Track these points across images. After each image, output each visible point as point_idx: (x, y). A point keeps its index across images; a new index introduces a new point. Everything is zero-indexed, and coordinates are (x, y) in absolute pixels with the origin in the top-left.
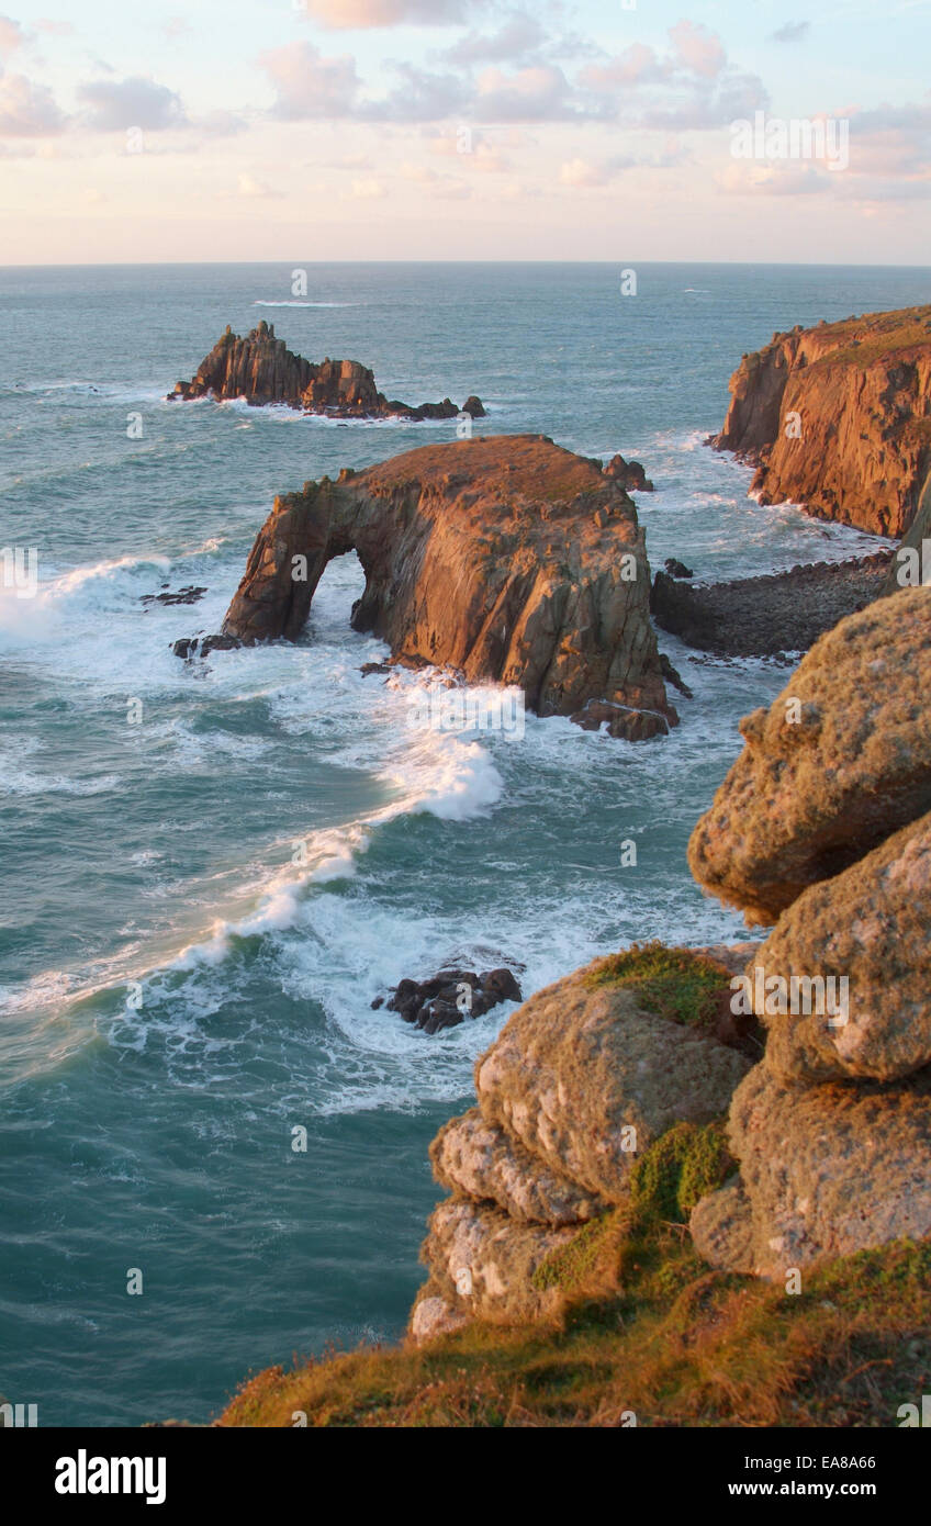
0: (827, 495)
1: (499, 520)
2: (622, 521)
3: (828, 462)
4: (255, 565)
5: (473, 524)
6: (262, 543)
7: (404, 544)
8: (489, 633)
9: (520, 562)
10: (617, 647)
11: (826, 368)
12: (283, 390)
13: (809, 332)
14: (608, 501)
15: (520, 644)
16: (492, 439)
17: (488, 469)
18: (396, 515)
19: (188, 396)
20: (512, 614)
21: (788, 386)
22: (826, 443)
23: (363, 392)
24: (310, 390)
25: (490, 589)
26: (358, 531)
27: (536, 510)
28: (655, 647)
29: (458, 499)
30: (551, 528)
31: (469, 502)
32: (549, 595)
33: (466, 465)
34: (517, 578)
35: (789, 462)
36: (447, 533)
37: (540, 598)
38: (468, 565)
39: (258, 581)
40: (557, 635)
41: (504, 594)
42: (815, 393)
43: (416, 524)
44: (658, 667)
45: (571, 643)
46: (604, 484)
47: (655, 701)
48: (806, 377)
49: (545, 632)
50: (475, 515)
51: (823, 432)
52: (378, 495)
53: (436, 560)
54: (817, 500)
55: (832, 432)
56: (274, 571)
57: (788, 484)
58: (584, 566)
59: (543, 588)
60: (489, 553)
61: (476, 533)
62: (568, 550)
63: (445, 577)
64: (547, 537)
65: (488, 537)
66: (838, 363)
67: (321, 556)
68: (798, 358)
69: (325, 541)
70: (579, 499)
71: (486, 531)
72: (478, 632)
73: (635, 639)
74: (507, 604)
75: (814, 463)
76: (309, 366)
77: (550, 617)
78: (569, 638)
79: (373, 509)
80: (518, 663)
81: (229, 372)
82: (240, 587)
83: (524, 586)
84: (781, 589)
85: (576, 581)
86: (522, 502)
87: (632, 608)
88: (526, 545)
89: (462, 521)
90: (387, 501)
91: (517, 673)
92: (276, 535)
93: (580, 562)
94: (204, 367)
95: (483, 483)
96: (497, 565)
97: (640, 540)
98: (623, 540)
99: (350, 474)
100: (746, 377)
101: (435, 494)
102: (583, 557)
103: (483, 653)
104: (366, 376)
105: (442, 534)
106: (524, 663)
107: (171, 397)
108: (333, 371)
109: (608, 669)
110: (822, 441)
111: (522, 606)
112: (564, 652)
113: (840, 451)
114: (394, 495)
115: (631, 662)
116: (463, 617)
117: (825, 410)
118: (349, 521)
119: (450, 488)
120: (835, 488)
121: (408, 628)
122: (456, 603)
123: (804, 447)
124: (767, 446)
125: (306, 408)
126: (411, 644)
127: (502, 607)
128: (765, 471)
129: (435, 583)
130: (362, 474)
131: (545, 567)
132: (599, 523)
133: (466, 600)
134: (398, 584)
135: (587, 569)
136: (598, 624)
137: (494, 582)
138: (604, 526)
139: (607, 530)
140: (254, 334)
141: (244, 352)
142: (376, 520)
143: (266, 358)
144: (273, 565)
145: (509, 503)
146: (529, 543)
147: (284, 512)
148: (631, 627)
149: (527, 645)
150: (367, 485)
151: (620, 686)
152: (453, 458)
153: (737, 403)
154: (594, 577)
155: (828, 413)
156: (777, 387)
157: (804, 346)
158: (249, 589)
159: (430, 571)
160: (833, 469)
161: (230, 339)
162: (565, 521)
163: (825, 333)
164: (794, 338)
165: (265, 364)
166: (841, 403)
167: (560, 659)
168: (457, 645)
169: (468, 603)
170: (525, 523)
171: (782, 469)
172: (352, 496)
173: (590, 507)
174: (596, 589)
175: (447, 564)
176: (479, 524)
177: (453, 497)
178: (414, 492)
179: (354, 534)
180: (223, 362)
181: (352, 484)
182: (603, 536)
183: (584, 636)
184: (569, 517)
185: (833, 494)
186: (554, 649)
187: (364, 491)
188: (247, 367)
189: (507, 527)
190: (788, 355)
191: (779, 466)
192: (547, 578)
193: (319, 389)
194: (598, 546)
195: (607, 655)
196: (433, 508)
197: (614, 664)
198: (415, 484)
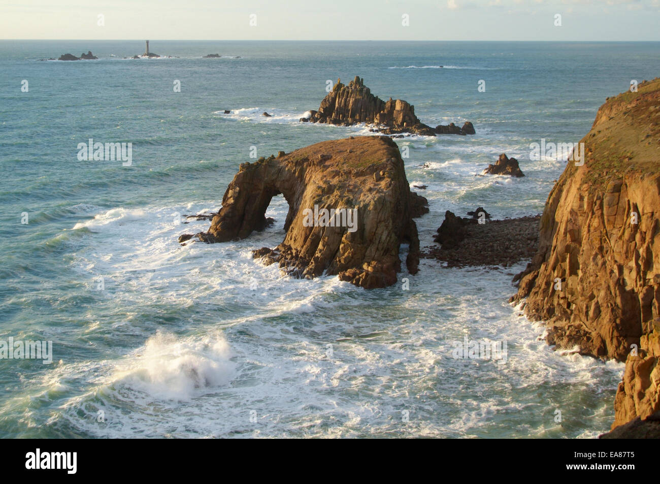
1: (333, 177)
4: (225, 199)
5: (322, 179)
6: (228, 188)
9: (333, 198)
10: (371, 241)
12: (364, 116)
17: (339, 153)
18: (297, 175)
19: (315, 120)
23: (407, 118)
24: (379, 116)
26: (279, 183)
27: (350, 172)
29: (322, 167)
30: (353, 181)
31: (325, 168)
34: (329, 205)
39: (225, 207)
40: (341, 234)
43: (304, 180)
45: (346, 238)
46: (385, 160)
49: (335, 233)
50: (325, 174)
56: (232, 202)
60: (321, 193)
61: (321, 183)
62: (356, 192)
65: (324, 186)
70: (370, 167)
71: (325, 183)
72: (310, 233)
73: (381, 238)
76: (380, 102)
78: (346, 236)
79: (286, 172)
80: (322, 248)
81: (337, 105)
86: (345, 168)
87: (380, 222)
88: (338, 190)
90: (293, 168)
93: (359, 198)
94: (325, 102)
95: (334, 160)
96: (323, 199)
98: (383, 188)
99: (282, 154)
101: (314, 164)
102: (361, 196)
104: (409, 110)
109: (365, 252)
112: (343, 242)
114: (296, 165)
115: (377, 249)
118: (275, 177)
119: (320, 161)
121: (291, 232)
126: (289, 239)
130: (286, 154)
132: (375, 179)
134: (295, 210)
136: (362, 229)
138: (376, 181)
139: (377, 183)
140: (351, 84)
141: (345, 94)
142: (287, 177)
143: (358, 98)
144: (232, 199)
145: (340, 169)
146: (340, 188)
148: (380, 231)
150: (287, 160)
158: (221, 211)
161: (339, 87)
162: (361, 178)
165: (356, 101)
167: (341, 246)
168: (302, 239)
170: (343, 179)
172: (279, 165)
173: (373, 171)
174: (362, 212)
176: (324, 179)
177: (320, 166)
178: (305, 164)
179: (278, 184)
180: (334, 100)
181: (282, 159)
183: (354, 235)
184: (364, 176)
186: (340, 241)
187: (285, 163)
188: (347, 103)
189: (335, 181)
192: (342, 205)
193: (383, 116)
194: (370, 190)
195: (365, 245)
196: (312, 171)
197: (369, 250)
198: (306, 160)
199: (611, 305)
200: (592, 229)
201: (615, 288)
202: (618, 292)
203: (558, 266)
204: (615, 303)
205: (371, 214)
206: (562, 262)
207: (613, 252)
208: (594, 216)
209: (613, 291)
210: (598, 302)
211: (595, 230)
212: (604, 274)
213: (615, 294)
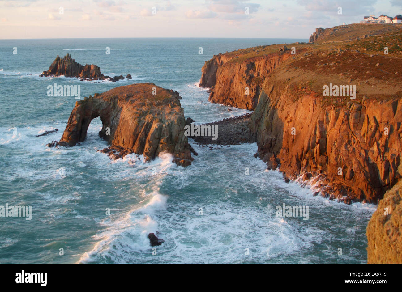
0: (231, 99)
1: (141, 107)
2: (177, 106)
3: (231, 90)
4: (71, 121)
5: (134, 108)
6: (72, 115)
7: (113, 114)
8: (140, 139)
9: (148, 118)
10: (176, 142)
11: (229, 64)
12: (74, 73)
13: (223, 55)
14: (172, 101)
15: (149, 141)
16: (138, 84)
17: (137, 93)
18: (111, 106)
19: (47, 76)
20: (146, 133)
21: (218, 70)
22: (230, 85)
23: (97, 73)
24: (82, 73)
25: (140, 126)
26: (100, 111)
27: (152, 104)
28: (187, 141)
29: (129, 101)
30: (156, 109)
31: (132, 102)
32: (157, 127)
33: (131, 92)
34: (147, 123)
35: (220, 90)
36: (126, 111)
37: (154, 128)
38: (133, 119)
39: (72, 126)
40: (159, 139)
41: (144, 128)
42: (227, 71)
43: (117, 108)
44: (189, 147)
45: (164, 141)
46: (171, 96)
47: (188, 157)
48: (224, 67)
49: (156, 138)
50: (135, 105)
51: (229, 82)
52: (106, 101)
53: (123, 119)
54: (228, 101)
55: (232, 82)
56: (76, 123)
57: (220, 97)
58: (167, 119)
59: (155, 126)
60: (139, 116)
61: (135, 110)
62: (162, 115)
63: (126, 123)
64: (155, 111)
65: (138, 112)
66: (232, 62)
67: (90, 118)
68: (221, 62)
69: (91, 114)
70: (164, 100)
71: (138, 110)
72: (137, 138)
73: (181, 140)
74: (145, 130)
75: (227, 90)
76: (81, 66)
77: (157, 134)
78: (163, 140)
79: (105, 105)
80: (149, 147)
81: (58, 68)
82: (66, 128)
83: (149, 125)
84: (220, 125)
85: (165, 123)
86: (148, 101)
87: (181, 130)
88: (149, 114)
89: (131, 107)
90: (109, 102)
91: (148, 150)
92: (77, 112)
93: (165, 118)
94: (51, 67)
95: (136, 97)
96: (142, 119)
97: (182, 111)
98: (177, 112)
99: (98, 95)
100: (206, 67)
101: (123, 100)
102: (166, 116)
103: (138, 145)
104: (98, 69)
105: (125, 111)
106: (150, 147)
107: (42, 76)
108: (89, 68)
109: (174, 148)
110: (229, 84)
111: (149, 131)
112: (162, 143)
113: (234, 87)
114: (111, 100)
115: (181, 146)
116: (132, 134)
117: (229, 76)
118: (98, 108)
119: (127, 98)
120: (233, 97)
121: (116, 138)
122: (130, 130)
123: (224, 86)
124: (213, 86)
125: (81, 78)
126: (117, 143)
127: (143, 132)
128: (213, 93)
129: (124, 125)
130: (101, 95)
131: (155, 120)
132: (170, 107)
133: (133, 129)
134: (112, 126)
135: (168, 120)
136: (171, 136)
137: (141, 124)
138: (171, 108)
139: (172, 109)
140: (65, 57)
141: (63, 62)
142: (105, 108)
143: (69, 64)
144: (76, 121)
145: (144, 102)
146: (150, 113)
147: (79, 106)
148: (180, 136)
149: (151, 142)
150: (103, 98)
151: (178, 153)
152: (127, 89)
153: (204, 75)
154: (170, 122)
155: (230, 76)
156: (215, 70)
157: (222, 59)
158: (69, 128)
159: (122, 122)
160: (232, 92)
161: (58, 59)
162: (160, 107)
163: (228, 55)
164: (219, 56)
165: (69, 66)
166: (234, 74)
167: (160, 146)
168: (130, 143)
169: (133, 130)
170: (149, 107)
171: (218, 92)
172: (98, 101)
173: (168, 102)
174: (170, 126)
175: (127, 119)
176: (136, 108)
177: (128, 100)
178: (116, 99)
179: (99, 112)
180: (56, 66)
181: (98, 97)
182: (172, 110)
183: (167, 139)
184: (161, 105)
185: (232, 99)
186: (159, 143)
187: (102, 99)
188: (64, 67)
189: (144, 109)
190: (218, 61)
191: (217, 92)
192: (156, 122)
193: (84, 73)
194: (170, 113)
195: (174, 144)
196: (122, 104)
197: (176, 147)
198: (117, 97)
199: (363, 172)
200: (342, 131)
201: (364, 162)
202: (366, 165)
203: (310, 151)
204: (365, 170)
205: (176, 127)
206: (312, 149)
207: (360, 143)
208: (343, 124)
209: (362, 164)
210: (352, 170)
211: (344, 131)
212: (354, 155)
213: (364, 166)
